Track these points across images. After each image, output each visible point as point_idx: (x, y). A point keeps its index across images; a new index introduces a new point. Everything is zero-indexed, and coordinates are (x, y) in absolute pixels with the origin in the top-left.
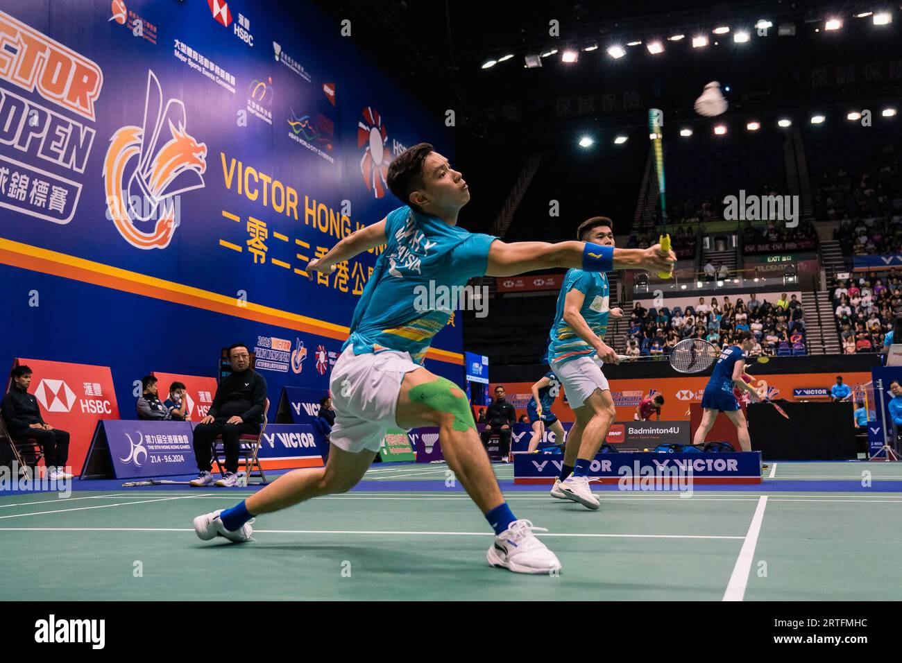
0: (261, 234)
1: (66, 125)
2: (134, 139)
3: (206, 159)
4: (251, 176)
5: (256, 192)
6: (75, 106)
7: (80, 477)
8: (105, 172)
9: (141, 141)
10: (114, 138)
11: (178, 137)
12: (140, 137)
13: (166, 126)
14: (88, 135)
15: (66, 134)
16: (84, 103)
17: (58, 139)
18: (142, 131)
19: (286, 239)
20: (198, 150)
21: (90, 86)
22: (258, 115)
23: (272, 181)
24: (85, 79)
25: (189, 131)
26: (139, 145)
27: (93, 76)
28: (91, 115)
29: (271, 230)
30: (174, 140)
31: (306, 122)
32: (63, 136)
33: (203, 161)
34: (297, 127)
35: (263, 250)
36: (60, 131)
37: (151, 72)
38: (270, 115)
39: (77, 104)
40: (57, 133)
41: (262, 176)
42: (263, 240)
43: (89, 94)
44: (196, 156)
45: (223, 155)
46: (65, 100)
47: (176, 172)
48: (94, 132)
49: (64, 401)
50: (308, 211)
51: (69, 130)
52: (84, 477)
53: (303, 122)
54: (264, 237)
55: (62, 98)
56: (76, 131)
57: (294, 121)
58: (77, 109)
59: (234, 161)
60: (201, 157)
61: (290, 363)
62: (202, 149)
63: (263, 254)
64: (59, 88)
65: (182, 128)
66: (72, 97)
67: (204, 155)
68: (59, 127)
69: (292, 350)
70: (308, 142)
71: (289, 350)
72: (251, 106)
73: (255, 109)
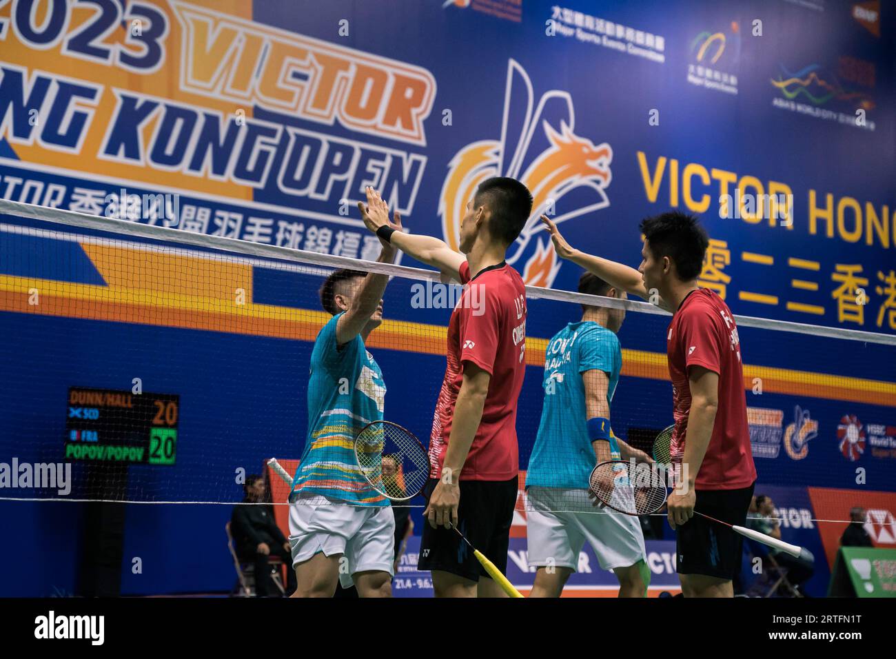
0: (717, 258)
1: (382, 157)
2: (486, 158)
3: (611, 166)
4: (696, 179)
5: (707, 199)
6: (396, 131)
8: (442, 208)
9: (499, 160)
10: (455, 163)
11: (559, 143)
12: (497, 154)
13: (540, 129)
14: (416, 165)
15: (383, 169)
16: (408, 124)
17: (371, 177)
18: (500, 146)
19: (768, 260)
20: (595, 156)
21: (417, 101)
22: (709, 85)
23: (739, 178)
24: (409, 93)
25: (578, 132)
26: (495, 165)
27: (420, 87)
28: (419, 138)
29: (735, 253)
30: (554, 149)
31: (813, 75)
32: (378, 172)
33: (606, 169)
34: (790, 88)
35: (720, 282)
36: (375, 166)
37: (512, 63)
38: (733, 80)
39: (398, 127)
40: (370, 169)
41: (717, 174)
42: (721, 266)
43: (414, 111)
44: (593, 164)
45: (642, 157)
46: (381, 126)
47: (559, 191)
48: (423, 159)
50: (814, 213)
51: (387, 164)
53: (804, 78)
54: (723, 263)
55: (377, 125)
56: (397, 162)
57: (784, 79)
58: (398, 134)
59: (662, 162)
60: (601, 165)
61: (782, 443)
62: (604, 153)
63: (722, 289)
64: (370, 112)
65: (568, 130)
66: (389, 120)
67: (607, 161)
68: (372, 162)
69: (785, 424)
70: (814, 106)
71: (779, 424)
72: (695, 75)
73: (703, 77)
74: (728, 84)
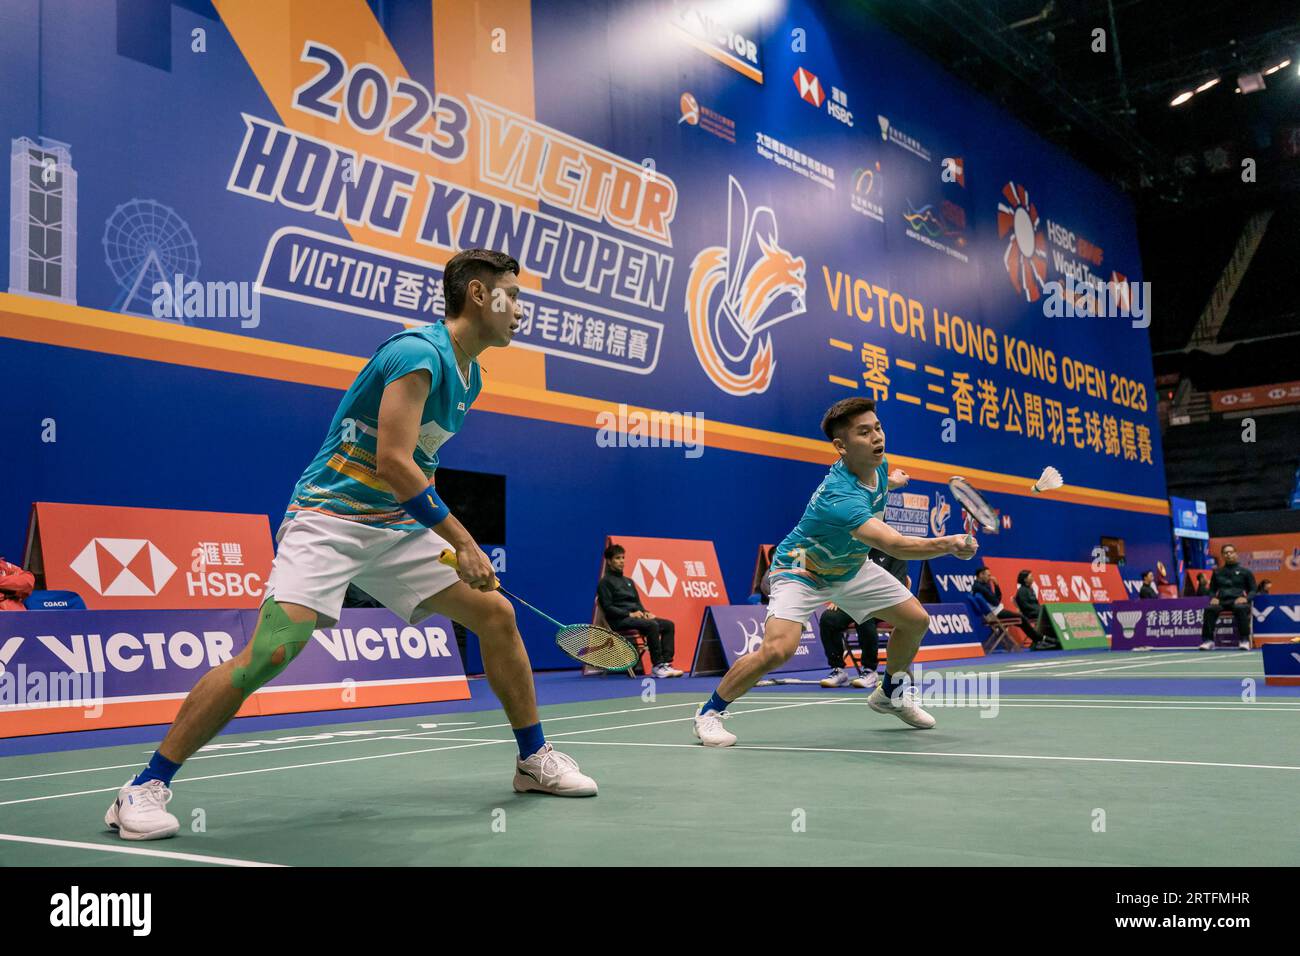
0: (880, 363)
1: (639, 255)
2: (718, 262)
3: (805, 276)
4: (862, 292)
5: (870, 310)
6: (648, 232)
7: (691, 672)
8: (688, 307)
9: (726, 264)
10: (695, 265)
12: (725, 259)
13: (754, 239)
14: (666, 264)
15: (641, 266)
16: (658, 227)
17: (632, 273)
18: (726, 252)
19: (912, 366)
20: (795, 267)
21: (663, 205)
22: (866, 212)
23: (890, 294)
24: (657, 198)
25: (781, 245)
26: (724, 269)
27: (665, 192)
28: (667, 240)
29: (892, 357)
30: (765, 258)
31: (928, 213)
32: (637, 268)
33: (802, 279)
34: (917, 221)
35: (884, 384)
36: (635, 264)
37: (731, 178)
38: (881, 211)
39: (651, 229)
40: (631, 266)
41: (877, 290)
42: (884, 370)
43: (662, 215)
44: (793, 274)
45: (825, 269)
46: (638, 227)
47: (771, 296)
48: (671, 260)
49: (664, 583)
50: (938, 328)
51: (644, 262)
52: (694, 673)
53: (924, 214)
54: (884, 367)
55: (633, 225)
56: (652, 260)
57: (913, 214)
58: (651, 235)
59: (839, 275)
60: (798, 275)
61: (929, 524)
62: (800, 264)
63: (885, 389)
64: (628, 213)
65: (774, 242)
66: (644, 222)
67: (802, 271)
68: (633, 260)
69: (931, 507)
70: (932, 238)
71: (927, 509)
72: (856, 203)
73: (861, 206)
74: (878, 214)
